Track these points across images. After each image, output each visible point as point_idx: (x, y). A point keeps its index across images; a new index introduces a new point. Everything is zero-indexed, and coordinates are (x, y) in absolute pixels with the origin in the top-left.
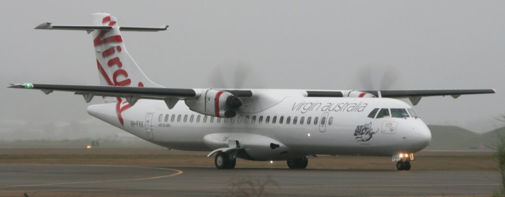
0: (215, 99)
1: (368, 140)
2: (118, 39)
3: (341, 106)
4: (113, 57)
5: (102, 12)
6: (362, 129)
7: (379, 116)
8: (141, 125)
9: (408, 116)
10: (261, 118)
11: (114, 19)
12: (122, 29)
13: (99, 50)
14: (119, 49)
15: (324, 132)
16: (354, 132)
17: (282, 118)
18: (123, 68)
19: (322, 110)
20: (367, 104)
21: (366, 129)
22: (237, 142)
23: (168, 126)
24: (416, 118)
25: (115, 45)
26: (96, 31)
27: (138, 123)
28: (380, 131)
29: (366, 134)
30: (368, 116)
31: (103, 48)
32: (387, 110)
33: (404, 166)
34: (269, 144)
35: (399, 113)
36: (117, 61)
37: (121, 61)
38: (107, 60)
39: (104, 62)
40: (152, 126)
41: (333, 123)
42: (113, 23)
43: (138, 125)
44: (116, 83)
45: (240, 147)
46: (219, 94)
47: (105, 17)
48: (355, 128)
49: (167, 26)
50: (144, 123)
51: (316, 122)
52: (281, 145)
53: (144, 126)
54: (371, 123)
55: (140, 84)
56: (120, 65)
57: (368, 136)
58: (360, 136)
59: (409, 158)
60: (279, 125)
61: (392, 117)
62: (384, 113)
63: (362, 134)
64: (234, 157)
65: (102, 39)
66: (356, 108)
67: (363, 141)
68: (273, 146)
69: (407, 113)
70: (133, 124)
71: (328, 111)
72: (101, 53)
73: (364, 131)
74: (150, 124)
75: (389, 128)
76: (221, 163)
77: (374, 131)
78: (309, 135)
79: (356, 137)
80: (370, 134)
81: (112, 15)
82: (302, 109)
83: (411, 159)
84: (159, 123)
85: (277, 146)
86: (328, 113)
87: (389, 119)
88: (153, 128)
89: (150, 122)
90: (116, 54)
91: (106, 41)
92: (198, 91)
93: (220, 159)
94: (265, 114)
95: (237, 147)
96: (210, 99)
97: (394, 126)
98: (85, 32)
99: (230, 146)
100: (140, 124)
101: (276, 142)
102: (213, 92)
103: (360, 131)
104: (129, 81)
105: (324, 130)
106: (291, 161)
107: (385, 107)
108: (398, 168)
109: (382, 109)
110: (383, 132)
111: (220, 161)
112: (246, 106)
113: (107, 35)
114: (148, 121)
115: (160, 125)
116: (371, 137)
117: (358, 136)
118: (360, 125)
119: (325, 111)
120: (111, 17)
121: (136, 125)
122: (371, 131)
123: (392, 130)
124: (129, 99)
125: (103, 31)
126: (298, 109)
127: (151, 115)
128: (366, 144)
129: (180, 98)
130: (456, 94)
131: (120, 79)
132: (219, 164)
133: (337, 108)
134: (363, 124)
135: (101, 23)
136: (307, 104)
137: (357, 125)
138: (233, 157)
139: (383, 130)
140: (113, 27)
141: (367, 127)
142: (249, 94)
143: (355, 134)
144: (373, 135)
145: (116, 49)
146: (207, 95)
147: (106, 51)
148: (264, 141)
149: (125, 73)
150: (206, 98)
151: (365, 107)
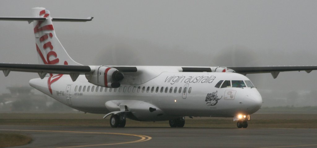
0: (105, 74)
1: (215, 104)
2: (50, 28)
3: (198, 78)
4: (46, 42)
5: (40, 7)
6: (211, 96)
7: (223, 87)
8: (63, 95)
9: (245, 86)
10: (144, 88)
11: (48, 12)
12: (54, 20)
13: (37, 36)
14: (51, 35)
15: (185, 98)
16: (205, 99)
17: (158, 88)
18: (53, 50)
19: (185, 82)
20: (215, 77)
21: (213, 96)
22: (126, 107)
23: (81, 94)
24: (251, 87)
25: (48, 32)
26: (35, 21)
27: (61, 92)
28: (223, 98)
29: (214, 100)
30: (215, 87)
31: (40, 35)
32: (229, 81)
33: (243, 124)
34: (149, 108)
35: (238, 84)
36: (49, 45)
37: (52, 44)
38: (43, 44)
39: (41, 45)
40: (70, 95)
41: (191, 92)
42: (47, 15)
43: (61, 94)
44: (49, 62)
45: (128, 110)
46: (107, 70)
47: (41, 11)
48: (206, 96)
49: (92, 18)
50: (65, 92)
51: (180, 91)
52: (157, 109)
53: (65, 95)
54: (217, 92)
55: (66, 63)
56: (52, 47)
57: (214, 102)
58: (209, 102)
59: (246, 118)
60: (156, 93)
61: (232, 87)
62: (227, 84)
63: (211, 100)
64: (124, 118)
65: (39, 28)
66: (208, 80)
67: (212, 105)
68: (151, 109)
69: (244, 84)
70: (58, 93)
71: (188, 82)
72: (39, 39)
73: (212, 98)
74: (69, 93)
75: (229, 96)
76: (114, 122)
77: (219, 97)
78: (175, 101)
79: (206, 102)
80: (216, 100)
81: (46, 9)
82: (171, 82)
83: (249, 120)
84: (75, 92)
85: (155, 109)
86: (189, 84)
87: (230, 88)
88: (71, 96)
89: (69, 91)
90: (49, 40)
91: (42, 30)
92: (93, 67)
93: (113, 120)
94: (146, 85)
95: (126, 110)
96: (101, 73)
97: (233, 94)
98: (27, 22)
99: (121, 110)
100: (62, 93)
101: (153, 107)
102: (103, 68)
103: (209, 98)
104: (57, 61)
105: (185, 97)
106: (172, 121)
107: (228, 79)
108: (238, 126)
109: (226, 81)
110: (225, 98)
111: (113, 122)
112: (134, 79)
113: (43, 25)
114: (68, 91)
115: (76, 94)
116: (217, 102)
117: (208, 102)
118: (209, 93)
119: (187, 83)
120: (46, 10)
121: (60, 94)
122: (217, 98)
123: (231, 97)
124: (40, 73)
125: (41, 21)
126: (169, 81)
127: (70, 87)
128: (214, 108)
129: (80, 73)
130: (309, 69)
131: (52, 58)
132: (113, 124)
133: (195, 81)
134: (211, 93)
135: (39, 15)
136: (176, 77)
137: (208, 93)
138: (122, 118)
139: (225, 97)
140: (47, 18)
141: (214, 94)
142: (134, 70)
143: (206, 100)
144: (218, 101)
145: (49, 36)
146: (99, 71)
147: (42, 37)
148: (145, 106)
149: (55, 55)
150: (99, 73)
151: (214, 79)
